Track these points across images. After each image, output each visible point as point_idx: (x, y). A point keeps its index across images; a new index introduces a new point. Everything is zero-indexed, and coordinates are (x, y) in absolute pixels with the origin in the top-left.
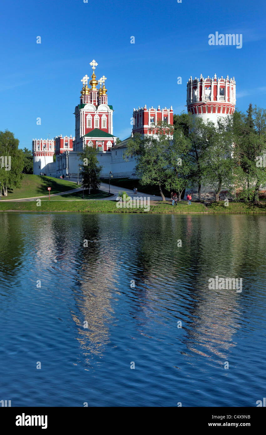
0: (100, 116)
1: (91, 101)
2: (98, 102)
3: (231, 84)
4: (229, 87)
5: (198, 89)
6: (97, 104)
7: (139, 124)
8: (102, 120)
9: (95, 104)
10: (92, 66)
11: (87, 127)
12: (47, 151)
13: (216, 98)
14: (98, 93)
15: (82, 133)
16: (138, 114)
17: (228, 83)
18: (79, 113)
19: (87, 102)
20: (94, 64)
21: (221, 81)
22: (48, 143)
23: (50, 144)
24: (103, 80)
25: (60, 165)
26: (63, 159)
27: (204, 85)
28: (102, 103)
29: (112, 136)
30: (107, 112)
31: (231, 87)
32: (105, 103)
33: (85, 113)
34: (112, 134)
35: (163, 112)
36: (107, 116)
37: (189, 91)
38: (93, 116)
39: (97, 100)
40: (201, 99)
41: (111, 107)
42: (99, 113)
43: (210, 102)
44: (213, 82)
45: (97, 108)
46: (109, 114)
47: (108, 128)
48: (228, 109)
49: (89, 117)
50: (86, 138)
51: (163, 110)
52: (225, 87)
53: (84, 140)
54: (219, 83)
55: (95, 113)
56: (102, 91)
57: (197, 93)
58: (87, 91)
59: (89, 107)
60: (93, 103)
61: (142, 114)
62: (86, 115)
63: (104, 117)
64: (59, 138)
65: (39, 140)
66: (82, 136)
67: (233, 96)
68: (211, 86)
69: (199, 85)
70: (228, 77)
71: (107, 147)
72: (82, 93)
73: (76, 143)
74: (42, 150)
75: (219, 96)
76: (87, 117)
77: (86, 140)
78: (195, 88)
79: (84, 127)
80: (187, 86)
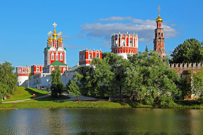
0: (59, 54)
1: (54, 45)
2: (57, 46)
3: (136, 37)
4: (135, 39)
5: (118, 40)
6: (57, 47)
7: (83, 58)
8: (60, 56)
9: (56, 47)
10: (54, 26)
11: (52, 60)
12: (25, 73)
13: (128, 45)
14: (57, 41)
15: (49, 63)
16: (82, 53)
17: (134, 37)
18: (47, 52)
19: (51, 46)
20: (55, 24)
21: (131, 35)
22: (26, 69)
23: (27, 69)
24: (60, 34)
25: (35, 81)
26: (37, 78)
27: (121, 38)
28: (60, 47)
29: (66, 65)
30: (63, 51)
31: (136, 39)
32: (61, 47)
33: (50, 52)
34: (66, 63)
35: (96, 52)
36: (63, 54)
37: (113, 41)
38: (55, 53)
39: (57, 45)
40: (119, 45)
41: (65, 49)
42: (58, 52)
43: (124, 47)
44: (126, 36)
45: (57, 49)
46: (64, 53)
47: (63, 60)
48: (134, 51)
49: (53, 54)
50: (51, 66)
51: (96, 51)
52: (133, 38)
53: (50, 67)
54: (129, 36)
55: (56, 52)
56: (60, 40)
57: (117, 42)
58: (51, 40)
59: (52, 49)
60: (54, 46)
61: (84, 53)
62: (51, 53)
63: (61, 54)
64: (34, 66)
65: (20, 67)
66: (49, 65)
67: (137, 44)
68: (125, 38)
69: (118, 38)
70: (134, 33)
71: (63, 71)
72: (48, 41)
73: (45, 68)
74: (22, 72)
75: (129, 44)
76: (52, 54)
77: (51, 67)
78: (116, 39)
79: (50, 60)
80: (112, 38)
